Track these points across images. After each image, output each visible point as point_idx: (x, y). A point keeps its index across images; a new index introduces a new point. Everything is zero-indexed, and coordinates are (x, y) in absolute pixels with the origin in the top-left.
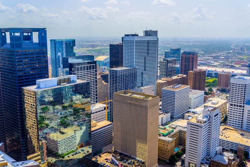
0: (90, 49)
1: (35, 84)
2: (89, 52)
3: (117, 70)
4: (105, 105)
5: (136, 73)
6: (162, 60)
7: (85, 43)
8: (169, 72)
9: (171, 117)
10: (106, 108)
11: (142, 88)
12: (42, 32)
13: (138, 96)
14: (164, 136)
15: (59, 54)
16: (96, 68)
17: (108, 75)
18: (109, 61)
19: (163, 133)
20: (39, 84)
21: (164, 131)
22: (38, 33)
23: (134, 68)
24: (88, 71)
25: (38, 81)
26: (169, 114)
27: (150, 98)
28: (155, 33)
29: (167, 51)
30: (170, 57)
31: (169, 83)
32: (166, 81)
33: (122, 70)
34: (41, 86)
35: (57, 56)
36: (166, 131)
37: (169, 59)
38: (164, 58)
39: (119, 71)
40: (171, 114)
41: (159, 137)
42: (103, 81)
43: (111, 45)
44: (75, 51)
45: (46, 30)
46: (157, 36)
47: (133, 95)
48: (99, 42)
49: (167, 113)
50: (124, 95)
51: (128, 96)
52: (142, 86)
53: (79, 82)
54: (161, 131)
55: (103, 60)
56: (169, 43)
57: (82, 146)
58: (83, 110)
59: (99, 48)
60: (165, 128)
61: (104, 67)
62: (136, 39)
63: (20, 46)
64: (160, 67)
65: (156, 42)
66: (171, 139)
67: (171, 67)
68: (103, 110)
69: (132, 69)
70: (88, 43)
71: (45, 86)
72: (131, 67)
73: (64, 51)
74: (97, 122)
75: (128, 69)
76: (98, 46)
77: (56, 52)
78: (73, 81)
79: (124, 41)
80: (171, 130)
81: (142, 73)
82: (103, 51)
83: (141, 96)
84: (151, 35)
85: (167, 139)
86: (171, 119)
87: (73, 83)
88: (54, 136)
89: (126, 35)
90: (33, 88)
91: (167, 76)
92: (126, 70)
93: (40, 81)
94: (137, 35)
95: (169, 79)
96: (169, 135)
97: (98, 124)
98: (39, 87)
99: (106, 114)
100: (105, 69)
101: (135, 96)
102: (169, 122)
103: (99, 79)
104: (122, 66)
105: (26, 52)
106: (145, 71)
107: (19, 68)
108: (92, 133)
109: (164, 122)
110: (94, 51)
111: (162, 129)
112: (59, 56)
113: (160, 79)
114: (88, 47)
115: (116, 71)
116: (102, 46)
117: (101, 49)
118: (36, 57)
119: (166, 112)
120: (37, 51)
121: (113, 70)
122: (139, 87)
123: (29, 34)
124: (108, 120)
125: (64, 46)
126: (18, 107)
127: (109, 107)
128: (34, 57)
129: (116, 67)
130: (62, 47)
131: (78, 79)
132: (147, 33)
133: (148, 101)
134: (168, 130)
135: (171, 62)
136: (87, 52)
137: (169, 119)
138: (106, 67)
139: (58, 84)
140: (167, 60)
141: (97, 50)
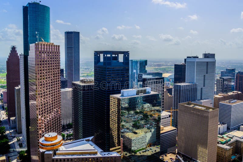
0: (157, 67)
1: (120, 93)
2: (156, 70)
3: (181, 85)
4: (170, 114)
5: (197, 88)
6: (219, 78)
7: (152, 63)
8: (225, 89)
9: (227, 128)
10: (171, 116)
11: (202, 101)
12: (126, 54)
13: (200, 108)
14: (222, 143)
15: (135, 71)
16: (164, 83)
17: (172, 89)
18: (173, 77)
19: (221, 141)
20: (123, 93)
21: (222, 139)
22: (123, 55)
23: (195, 84)
24: (157, 85)
25: (122, 91)
26: (226, 125)
27: (211, 110)
28: (213, 56)
29: (222, 71)
30: (225, 76)
31: (224, 98)
32: (222, 96)
33: (185, 86)
34: (125, 95)
35: (133, 73)
36: (224, 140)
37: (225, 78)
38: (220, 76)
39: (183, 86)
40: (227, 125)
41: (218, 145)
42: (169, 94)
43: (175, 65)
44: (146, 69)
45: (129, 53)
46: (215, 58)
47: (196, 107)
48: (163, 62)
49: (224, 124)
50: (188, 106)
51: (191, 107)
52: (201, 99)
53: (152, 93)
54: (219, 140)
55: (167, 77)
56: (223, 64)
57: (151, 146)
58: (151, 116)
59: (164, 67)
60: (223, 137)
61: (168, 82)
62: (197, 60)
63: (110, 64)
64: (216, 84)
65: (214, 63)
66: (228, 147)
67: (227, 85)
68: (168, 117)
69: (194, 85)
70: (155, 63)
71: (128, 95)
72: (192, 83)
73: (138, 69)
74: (164, 127)
75: (190, 85)
76: (163, 65)
77: (132, 70)
78: (148, 92)
79: (186, 62)
80: (228, 139)
81: (202, 89)
82: (167, 69)
83: (203, 108)
84: (209, 58)
85: (225, 146)
86: (227, 129)
87: (148, 94)
88: (129, 135)
89: (188, 57)
90: (118, 96)
91: (223, 92)
92: (188, 85)
93: (124, 91)
94: (198, 57)
95: (225, 95)
96: (226, 143)
97: (164, 128)
98: (122, 96)
99: (171, 121)
100: (169, 84)
101: (197, 107)
102: (226, 132)
103: (165, 92)
104: (184, 82)
105: (114, 68)
106: (204, 86)
107: (109, 80)
108: (161, 135)
109: (221, 132)
110: (160, 69)
111: (220, 137)
112: (134, 73)
113: (217, 94)
114: (155, 66)
115: (179, 86)
116: (166, 65)
117: (165, 68)
118: (121, 73)
119: (222, 123)
120: (122, 68)
121: (177, 85)
122: (199, 100)
123: (116, 56)
124: (172, 126)
125: (138, 65)
126: (105, 110)
127: (173, 115)
128: (119, 73)
129: (179, 83)
130: (137, 66)
131: (151, 90)
132: (206, 56)
133: (209, 112)
134: (226, 139)
135: (226, 80)
136: (154, 70)
137: (226, 130)
138: (170, 82)
139: (137, 94)
140: (223, 79)
141: (162, 68)
